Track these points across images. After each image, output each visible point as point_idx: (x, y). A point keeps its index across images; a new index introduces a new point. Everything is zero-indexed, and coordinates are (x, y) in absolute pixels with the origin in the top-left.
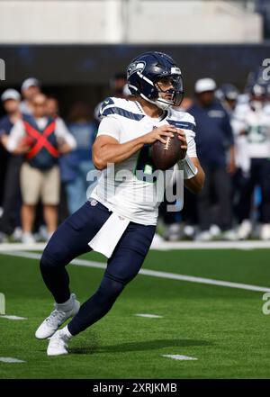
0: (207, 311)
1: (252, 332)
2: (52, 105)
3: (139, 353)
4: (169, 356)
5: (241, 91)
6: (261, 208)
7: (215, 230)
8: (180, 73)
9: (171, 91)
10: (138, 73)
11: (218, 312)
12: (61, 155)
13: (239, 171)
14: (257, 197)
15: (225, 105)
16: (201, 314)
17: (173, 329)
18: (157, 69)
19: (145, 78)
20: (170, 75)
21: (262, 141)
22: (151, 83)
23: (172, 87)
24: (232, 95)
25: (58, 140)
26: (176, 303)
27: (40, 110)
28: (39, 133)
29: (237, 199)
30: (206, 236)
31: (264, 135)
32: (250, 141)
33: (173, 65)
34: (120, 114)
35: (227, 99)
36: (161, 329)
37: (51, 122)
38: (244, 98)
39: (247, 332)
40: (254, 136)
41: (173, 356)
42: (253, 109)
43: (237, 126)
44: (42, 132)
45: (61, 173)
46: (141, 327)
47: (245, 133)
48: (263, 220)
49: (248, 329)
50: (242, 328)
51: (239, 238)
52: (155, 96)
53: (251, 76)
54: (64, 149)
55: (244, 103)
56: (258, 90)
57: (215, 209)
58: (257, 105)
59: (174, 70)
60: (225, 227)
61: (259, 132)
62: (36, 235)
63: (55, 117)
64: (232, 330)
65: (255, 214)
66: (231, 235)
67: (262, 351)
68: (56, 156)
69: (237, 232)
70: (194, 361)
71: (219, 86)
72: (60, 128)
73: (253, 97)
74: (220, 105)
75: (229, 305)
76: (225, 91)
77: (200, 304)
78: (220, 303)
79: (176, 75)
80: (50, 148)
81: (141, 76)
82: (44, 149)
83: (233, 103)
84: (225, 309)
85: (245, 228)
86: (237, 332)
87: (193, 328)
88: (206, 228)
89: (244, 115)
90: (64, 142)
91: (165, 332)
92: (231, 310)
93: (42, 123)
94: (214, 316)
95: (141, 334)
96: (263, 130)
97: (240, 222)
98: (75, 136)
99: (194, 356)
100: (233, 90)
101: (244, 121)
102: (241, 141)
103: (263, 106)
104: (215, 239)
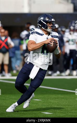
0: (55, 98)
1: (70, 105)
2: (6, 32)
3: (34, 112)
4: (43, 113)
5: (67, 28)
6: (73, 66)
7: (58, 73)
8: (54, 21)
9: (52, 26)
10: (41, 21)
11: (59, 99)
12: (9, 48)
13: (66, 54)
14: (72, 62)
15: (62, 33)
16: (54, 99)
17: (45, 104)
18: (47, 19)
19: (44, 22)
20: (51, 21)
21: (73, 44)
22: (46, 24)
23: (52, 25)
24: (64, 29)
25: (8, 43)
26: (46, 96)
27: (3, 34)
28: (2, 42)
29: (65, 63)
30: (55, 74)
31: (74, 42)
32: (69, 44)
33: (52, 18)
34: (37, 34)
35: (62, 31)
36: (41, 104)
37: (6, 38)
38: (67, 30)
39: (68, 105)
40: (71, 42)
41: (45, 113)
42: (70, 34)
43: (65, 39)
44: (3, 41)
45: (9, 54)
46: (35, 103)
47: (68, 41)
48: (74, 69)
49: (68, 104)
50: (67, 104)
51: (66, 75)
52: (47, 28)
53: (70, 23)
54: (10, 47)
55: (67, 32)
56: (72, 28)
57: (58, 66)
58: (72, 33)
59: (53, 20)
60: (61, 72)
61: (72, 41)
62: (1, 74)
63: (8, 37)
64: (63, 104)
65: (71, 68)
66: (63, 74)
67: (73, 111)
68: (7, 49)
69: (65, 73)
70: (52, 114)
71: (59, 27)
72: (9, 40)
73: (71, 30)
74: (60, 33)
75: (62, 96)
76: (61, 28)
77: (54, 96)
78: (60, 96)
79: (53, 21)
80: (6, 46)
81: (42, 21)
82: (4, 47)
83: (64, 32)
84: (61, 98)
85: (68, 72)
86: (65, 105)
87: (51, 104)
88: (55, 72)
89: (68, 36)
90: (10, 44)
91: (42, 105)
92: (63, 98)
93: (3, 38)
94: (58, 100)
95: (35, 106)
96: (74, 41)
97: (66, 70)
98: (14, 43)
99: (51, 113)
100: (64, 28)
101: (67, 38)
102: (67, 44)
103: (74, 33)
104: (58, 75)
